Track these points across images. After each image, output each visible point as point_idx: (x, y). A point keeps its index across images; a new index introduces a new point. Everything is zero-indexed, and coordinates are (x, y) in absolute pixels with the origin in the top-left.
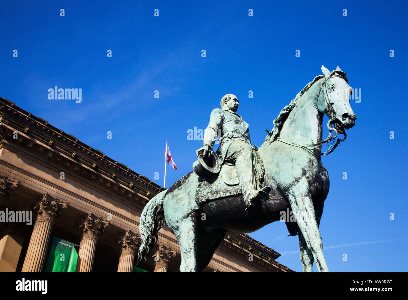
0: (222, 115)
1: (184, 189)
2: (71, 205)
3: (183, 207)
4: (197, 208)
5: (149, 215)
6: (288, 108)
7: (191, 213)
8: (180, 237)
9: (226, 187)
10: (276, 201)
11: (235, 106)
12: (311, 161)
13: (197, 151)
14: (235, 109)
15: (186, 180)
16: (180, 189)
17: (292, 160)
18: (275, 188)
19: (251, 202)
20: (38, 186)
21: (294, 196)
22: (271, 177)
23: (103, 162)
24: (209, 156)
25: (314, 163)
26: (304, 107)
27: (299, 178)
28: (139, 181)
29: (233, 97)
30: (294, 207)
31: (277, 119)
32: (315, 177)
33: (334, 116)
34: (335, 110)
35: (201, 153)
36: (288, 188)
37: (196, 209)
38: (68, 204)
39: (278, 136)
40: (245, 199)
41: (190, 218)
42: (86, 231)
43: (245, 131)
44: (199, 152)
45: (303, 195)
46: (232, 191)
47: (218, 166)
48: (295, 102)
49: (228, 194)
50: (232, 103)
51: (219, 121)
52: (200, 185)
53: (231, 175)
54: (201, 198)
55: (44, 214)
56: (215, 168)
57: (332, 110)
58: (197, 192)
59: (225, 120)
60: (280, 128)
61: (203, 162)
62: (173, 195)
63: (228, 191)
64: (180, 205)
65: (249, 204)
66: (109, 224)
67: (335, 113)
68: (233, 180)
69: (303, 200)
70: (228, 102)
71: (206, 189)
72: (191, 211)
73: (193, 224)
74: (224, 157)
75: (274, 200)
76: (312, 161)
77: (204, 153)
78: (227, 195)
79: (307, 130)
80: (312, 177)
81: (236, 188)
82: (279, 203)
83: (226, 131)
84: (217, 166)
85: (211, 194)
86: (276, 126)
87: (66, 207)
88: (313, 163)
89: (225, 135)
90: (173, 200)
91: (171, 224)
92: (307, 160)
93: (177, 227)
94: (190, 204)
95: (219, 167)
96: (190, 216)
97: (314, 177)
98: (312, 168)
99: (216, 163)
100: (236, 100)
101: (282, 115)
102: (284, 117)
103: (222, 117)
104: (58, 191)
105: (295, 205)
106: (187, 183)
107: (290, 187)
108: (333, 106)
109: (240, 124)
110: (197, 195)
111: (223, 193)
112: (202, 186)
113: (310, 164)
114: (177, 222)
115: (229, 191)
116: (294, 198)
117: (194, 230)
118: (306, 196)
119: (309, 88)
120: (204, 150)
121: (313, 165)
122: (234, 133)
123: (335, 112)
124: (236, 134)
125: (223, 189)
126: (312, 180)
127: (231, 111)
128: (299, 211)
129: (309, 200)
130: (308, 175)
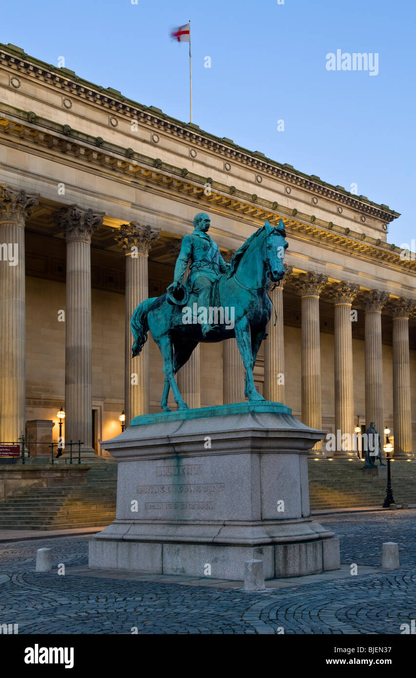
0: (191, 244)
1: (162, 310)
3: (161, 327)
4: (172, 328)
15: (163, 302)
16: (159, 310)
19: (206, 334)
21: (236, 330)
27: (241, 317)
34: (271, 265)
39: (234, 273)
40: (202, 331)
41: (167, 335)
45: (243, 330)
50: (203, 225)
51: (189, 249)
52: (173, 310)
54: (174, 322)
56: (183, 300)
57: (269, 264)
58: (171, 317)
59: (194, 247)
60: (236, 267)
64: (159, 324)
65: (205, 336)
69: (242, 334)
70: (200, 224)
72: (167, 330)
73: (170, 340)
74: (192, 287)
76: (253, 303)
77: (174, 290)
79: (254, 273)
83: (195, 258)
84: (185, 297)
89: (195, 263)
91: (154, 338)
93: (158, 341)
94: (166, 324)
98: (252, 309)
99: (185, 295)
101: (237, 255)
102: (240, 257)
105: (237, 336)
106: (164, 306)
108: (269, 261)
109: (208, 251)
110: (171, 319)
113: (250, 306)
114: (158, 337)
120: (174, 288)
122: (202, 262)
124: (204, 262)
127: (202, 234)
128: (239, 341)
129: (247, 333)
130: (247, 314)
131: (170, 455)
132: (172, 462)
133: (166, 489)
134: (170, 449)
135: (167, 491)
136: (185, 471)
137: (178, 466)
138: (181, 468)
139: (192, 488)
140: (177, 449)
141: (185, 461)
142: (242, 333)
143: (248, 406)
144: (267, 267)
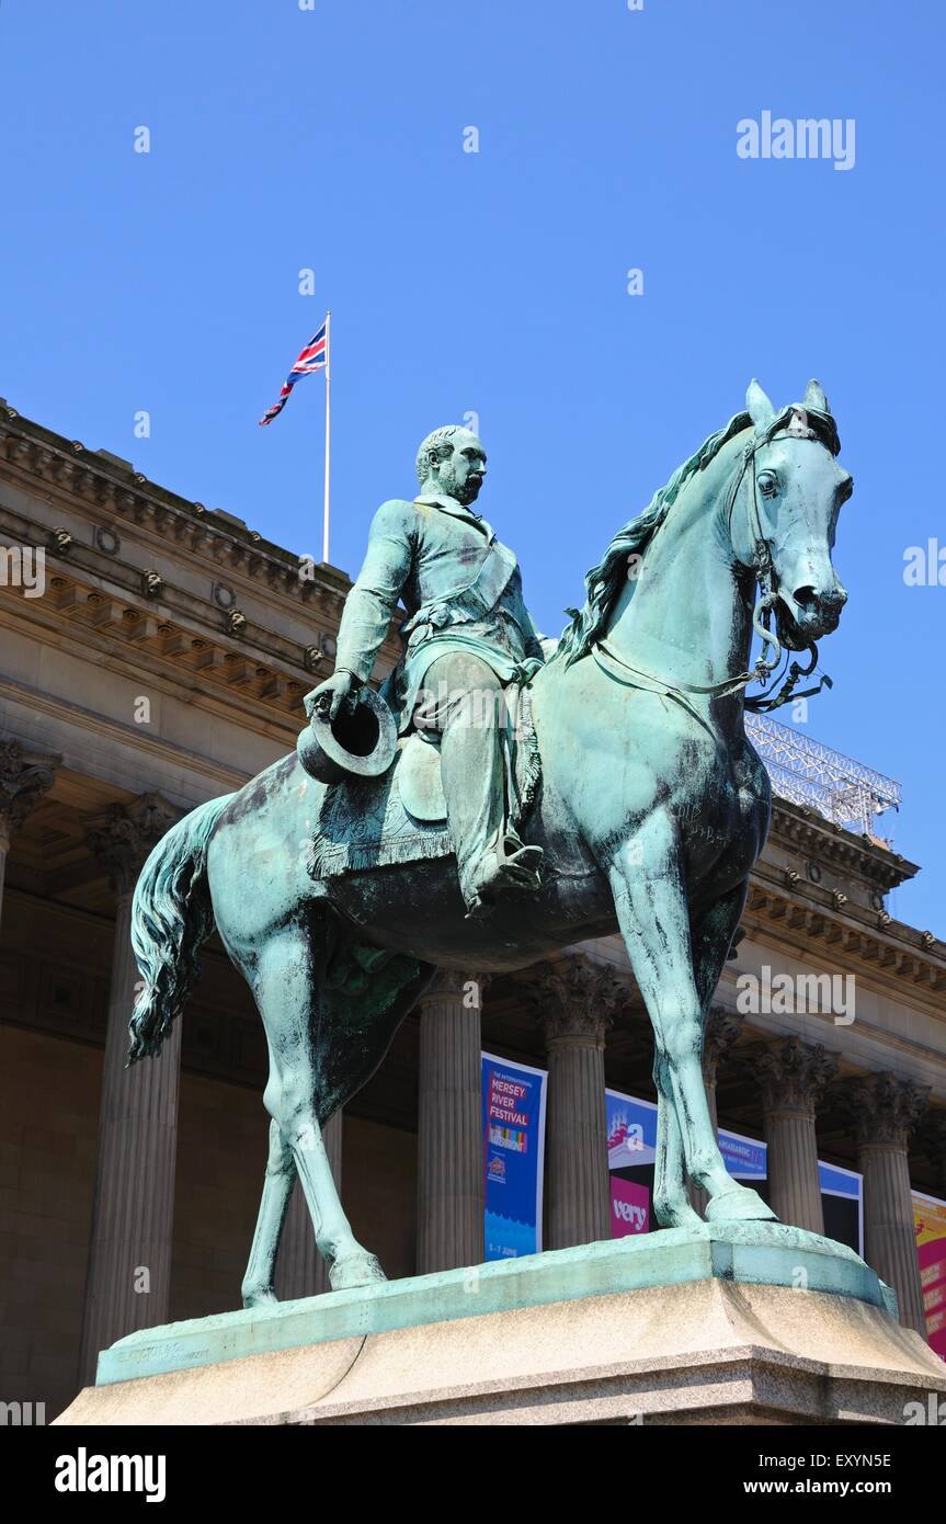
0: (410, 532)
1: (274, 819)
3: (270, 887)
4: (318, 893)
5: (162, 889)
6: (635, 530)
7: (296, 912)
8: (263, 993)
9: (410, 827)
10: (575, 883)
11: (468, 480)
12: (691, 749)
13: (305, 698)
14: (468, 493)
15: (282, 782)
16: (261, 817)
17: (628, 744)
18: (574, 836)
19: (479, 894)
21: (623, 874)
22: (560, 799)
24: (352, 714)
25: (701, 755)
26: (691, 532)
27: (645, 812)
30: (625, 914)
31: (597, 572)
32: (702, 808)
33: (773, 589)
34: (779, 570)
35: (323, 706)
36: (609, 844)
37: (316, 894)
39: (599, 634)
40: (463, 885)
41: (296, 928)
43: (499, 593)
44: (316, 699)
45: (651, 875)
46: (429, 844)
47: (388, 745)
48: (665, 505)
49: (417, 854)
50: (458, 471)
51: (399, 557)
52: (325, 810)
53: (428, 784)
54: (329, 862)
56: (374, 755)
57: (769, 568)
58: (316, 836)
59: (424, 548)
61: (331, 737)
62: (238, 838)
63: (415, 842)
64: (260, 879)
65: (475, 901)
67: (776, 578)
68: (433, 801)
70: (444, 466)
71: (345, 829)
72: (296, 901)
73: (306, 949)
74: (411, 707)
75: (572, 875)
76: (696, 750)
77: (335, 705)
78: (411, 858)
79: (694, 624)
80: (691, 806)
82: (584, 890)
84: (381, 745)
85: (361, 850)
86: (595, 595)
88: (696, 756)
89: (421, 614)
90: (238, 856)
91: (232, 943)
92: (678, 746)
93: (251, 958)
94: (291, 874)
95: (389, 749)
96: (295, 921)
97: (696, 806)
98: (692, 775)
99: (381, 734)
101: (615, 555)
102: (625, 562)
103: (411, 539)
105: (627, 905)
106: (286, 798)
107: (613, 842)
108: (774, 550)
109: (482, 562)
110: (315, 848)
111: (401, 849)
112: (331, 818)
113: (685, 762)
114: (252, 940)
115: (421, 841)
116: (623, 881)
117: (310, 968)
118: (660, 876)
119: (710, 458)
120: (334, 694)
121: (695, 763)
122: (454, 608)
123: (778, 573)
124: (462, 610)
125: (401, 833)
126: (689, 817)
127: (453, 506)
128: (638, 929)
129: (671, 890)
130: (675, 799)
142: (649, 888)
143: (703, 1242)
144: (761, 580)
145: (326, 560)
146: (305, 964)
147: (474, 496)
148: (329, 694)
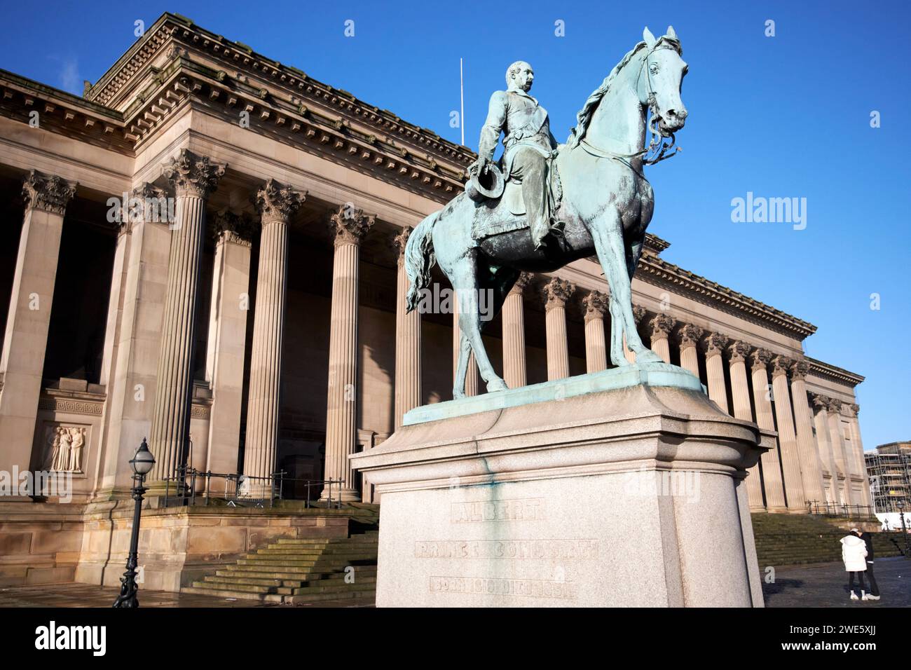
0: (506, 102)
1: (457, 218)
2: (311, 193)
4: (475, 245)
5: (416, 248)
6: (598, 94)
7: (467, 253)
9: (512, 217)
10: (577, 235)
11: (527, 82)
12: (624, 180)
14: (528, 87)
19: (540, 241)
20: (256, 168)
21: (597, 230)
22: (570, 203)
23: (353, 110)
24: (486, 174)
25: (628, 182)
26: (620, 93)
27: (605, 206)
28: (418, 138)
29: (525, 66)
31: (582, 112)
32: (629, 202)
33: (657, 112)
35: (475, 171)
36: (591, 219)
38: (307, 192)
39: (584, 136)
40: (534, 237)
41: (468, 257)
42: (341, 233)
43: (541, 125)
44: (471, 170)
45: (609, 230)
47: (500, 186)
48: (609, 83)
49: (514, 227)
50: (523, 78)
51: (501, 113)
52: (477, 212)
54: (479, 232)
55: (273, 211)
56: (495, 190)
57: (654, 104)
58: (474, 223)
59: (511, 109)
60: (587, 125)
61: (479, 184)
62: (443, 226)
63: (513, 223)
64: (453, 241)
65: (539, 244)
66: (376, 219)
67: (658, 108)
68: (519, 207)
70: (517, 76)
72: (467, 249)
74: (509, 171)
75: (575, 233)
76: (626, 180)
77: (479, 172)
79: (624, 130)
80: (624, 203)
81: (524, 218)
83: (512, 127)
84: (498, 186)
86: (581, 122)
87: (304, 198)
89: (511, 135)
90: (444, 232)
91: (443, 266)
92: (618, 179)
93: (451, 271)
94: (465, 239)
95: (501, 188)
96: (467, 255)
97: (627, 202)
98: (624, 190)
99: (497, 181)
100: (528, 72)
101: (589, 105)
102: (593, 107)
103: (505, 105)
104: (289, 173)
105: (599, 243)
106: (461, 209)
107: (594, 218)
108: (656, 96)
109: (534, 113)
110: (473, 228)
113: (621, 185)
114: (451, 264)
116: (597, 233)
118: (612, 231)
119: (627, 62)
120: (479, 167)
121: (625, 185)
122: (524, 131)
123: (658, 105)
124: (527, 132)
126: (624, 207)
127: (522, 92)
128: (603, 252)
129: (617, 236)
130: (617, 201)
131: (478, 478)
132: (484, 493)
133: (470, 549)
134: (478, 466)
135: (473, 554)
136: (510, 511)
137: (494, 501)
138: (501, 505)
139: (525, 550)
140: (493, 464)
141: (507, 490)
142: (608, 235)
143: (636, 371)
144: (651, 109)
145: (463, 144)
146: (471, 272)
147: (529, 89)
148: (477, 167)
